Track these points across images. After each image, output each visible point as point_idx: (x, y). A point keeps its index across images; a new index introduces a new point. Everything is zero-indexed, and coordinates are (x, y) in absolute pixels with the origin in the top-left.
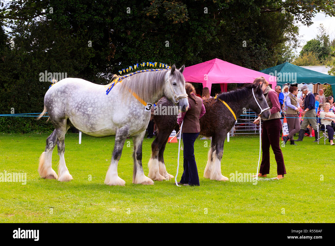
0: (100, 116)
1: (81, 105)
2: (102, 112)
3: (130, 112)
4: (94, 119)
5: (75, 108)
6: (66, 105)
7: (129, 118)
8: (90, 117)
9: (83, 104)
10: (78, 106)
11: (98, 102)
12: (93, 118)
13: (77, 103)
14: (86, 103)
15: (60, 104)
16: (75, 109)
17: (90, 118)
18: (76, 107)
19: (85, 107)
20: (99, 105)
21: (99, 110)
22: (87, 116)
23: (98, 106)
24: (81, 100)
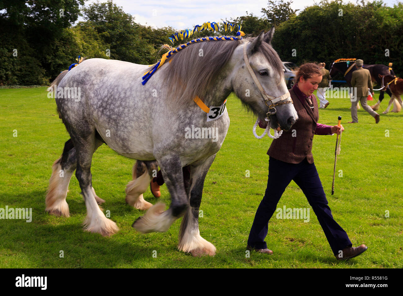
0: (133, 124)
1: (107, 102)
2: (135, 118)
3: (179, 126)
4: (124, 129)
5: (98, 108)
6: (85, 106)
7: (177, 138)
8: (118, 125)
9: (110, 101)
10: (102, 105)
11: (131, 98)
12: (122, 128)
13: (101, 99)
14: (114, 98)
15: (76, 105)
16: (97, 110)
17: (119, 128)
18: (100, 107)
19: (112, 106)
20: (131, 104)
21: (131, 113)
22: (113, 123)
23: (130, 106)
24: (108, 94)
